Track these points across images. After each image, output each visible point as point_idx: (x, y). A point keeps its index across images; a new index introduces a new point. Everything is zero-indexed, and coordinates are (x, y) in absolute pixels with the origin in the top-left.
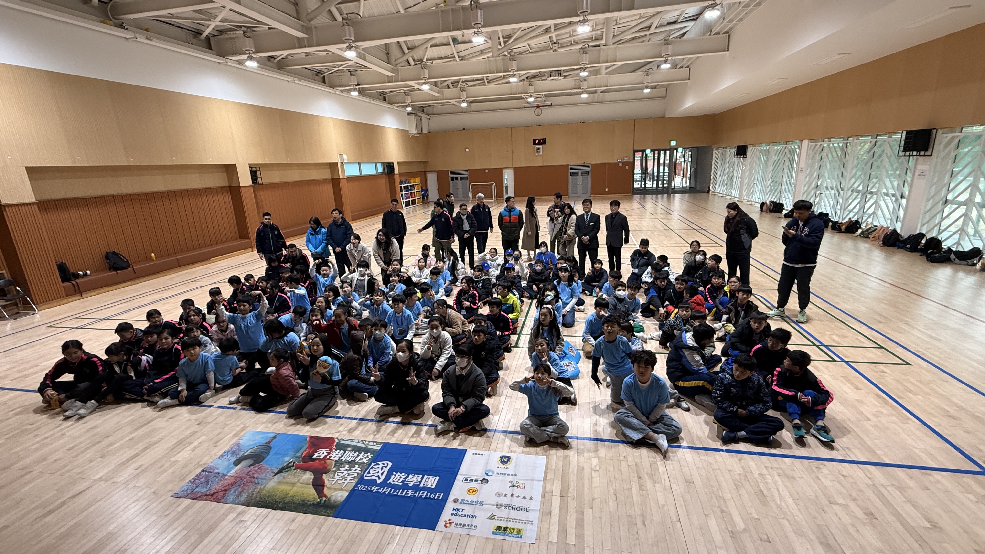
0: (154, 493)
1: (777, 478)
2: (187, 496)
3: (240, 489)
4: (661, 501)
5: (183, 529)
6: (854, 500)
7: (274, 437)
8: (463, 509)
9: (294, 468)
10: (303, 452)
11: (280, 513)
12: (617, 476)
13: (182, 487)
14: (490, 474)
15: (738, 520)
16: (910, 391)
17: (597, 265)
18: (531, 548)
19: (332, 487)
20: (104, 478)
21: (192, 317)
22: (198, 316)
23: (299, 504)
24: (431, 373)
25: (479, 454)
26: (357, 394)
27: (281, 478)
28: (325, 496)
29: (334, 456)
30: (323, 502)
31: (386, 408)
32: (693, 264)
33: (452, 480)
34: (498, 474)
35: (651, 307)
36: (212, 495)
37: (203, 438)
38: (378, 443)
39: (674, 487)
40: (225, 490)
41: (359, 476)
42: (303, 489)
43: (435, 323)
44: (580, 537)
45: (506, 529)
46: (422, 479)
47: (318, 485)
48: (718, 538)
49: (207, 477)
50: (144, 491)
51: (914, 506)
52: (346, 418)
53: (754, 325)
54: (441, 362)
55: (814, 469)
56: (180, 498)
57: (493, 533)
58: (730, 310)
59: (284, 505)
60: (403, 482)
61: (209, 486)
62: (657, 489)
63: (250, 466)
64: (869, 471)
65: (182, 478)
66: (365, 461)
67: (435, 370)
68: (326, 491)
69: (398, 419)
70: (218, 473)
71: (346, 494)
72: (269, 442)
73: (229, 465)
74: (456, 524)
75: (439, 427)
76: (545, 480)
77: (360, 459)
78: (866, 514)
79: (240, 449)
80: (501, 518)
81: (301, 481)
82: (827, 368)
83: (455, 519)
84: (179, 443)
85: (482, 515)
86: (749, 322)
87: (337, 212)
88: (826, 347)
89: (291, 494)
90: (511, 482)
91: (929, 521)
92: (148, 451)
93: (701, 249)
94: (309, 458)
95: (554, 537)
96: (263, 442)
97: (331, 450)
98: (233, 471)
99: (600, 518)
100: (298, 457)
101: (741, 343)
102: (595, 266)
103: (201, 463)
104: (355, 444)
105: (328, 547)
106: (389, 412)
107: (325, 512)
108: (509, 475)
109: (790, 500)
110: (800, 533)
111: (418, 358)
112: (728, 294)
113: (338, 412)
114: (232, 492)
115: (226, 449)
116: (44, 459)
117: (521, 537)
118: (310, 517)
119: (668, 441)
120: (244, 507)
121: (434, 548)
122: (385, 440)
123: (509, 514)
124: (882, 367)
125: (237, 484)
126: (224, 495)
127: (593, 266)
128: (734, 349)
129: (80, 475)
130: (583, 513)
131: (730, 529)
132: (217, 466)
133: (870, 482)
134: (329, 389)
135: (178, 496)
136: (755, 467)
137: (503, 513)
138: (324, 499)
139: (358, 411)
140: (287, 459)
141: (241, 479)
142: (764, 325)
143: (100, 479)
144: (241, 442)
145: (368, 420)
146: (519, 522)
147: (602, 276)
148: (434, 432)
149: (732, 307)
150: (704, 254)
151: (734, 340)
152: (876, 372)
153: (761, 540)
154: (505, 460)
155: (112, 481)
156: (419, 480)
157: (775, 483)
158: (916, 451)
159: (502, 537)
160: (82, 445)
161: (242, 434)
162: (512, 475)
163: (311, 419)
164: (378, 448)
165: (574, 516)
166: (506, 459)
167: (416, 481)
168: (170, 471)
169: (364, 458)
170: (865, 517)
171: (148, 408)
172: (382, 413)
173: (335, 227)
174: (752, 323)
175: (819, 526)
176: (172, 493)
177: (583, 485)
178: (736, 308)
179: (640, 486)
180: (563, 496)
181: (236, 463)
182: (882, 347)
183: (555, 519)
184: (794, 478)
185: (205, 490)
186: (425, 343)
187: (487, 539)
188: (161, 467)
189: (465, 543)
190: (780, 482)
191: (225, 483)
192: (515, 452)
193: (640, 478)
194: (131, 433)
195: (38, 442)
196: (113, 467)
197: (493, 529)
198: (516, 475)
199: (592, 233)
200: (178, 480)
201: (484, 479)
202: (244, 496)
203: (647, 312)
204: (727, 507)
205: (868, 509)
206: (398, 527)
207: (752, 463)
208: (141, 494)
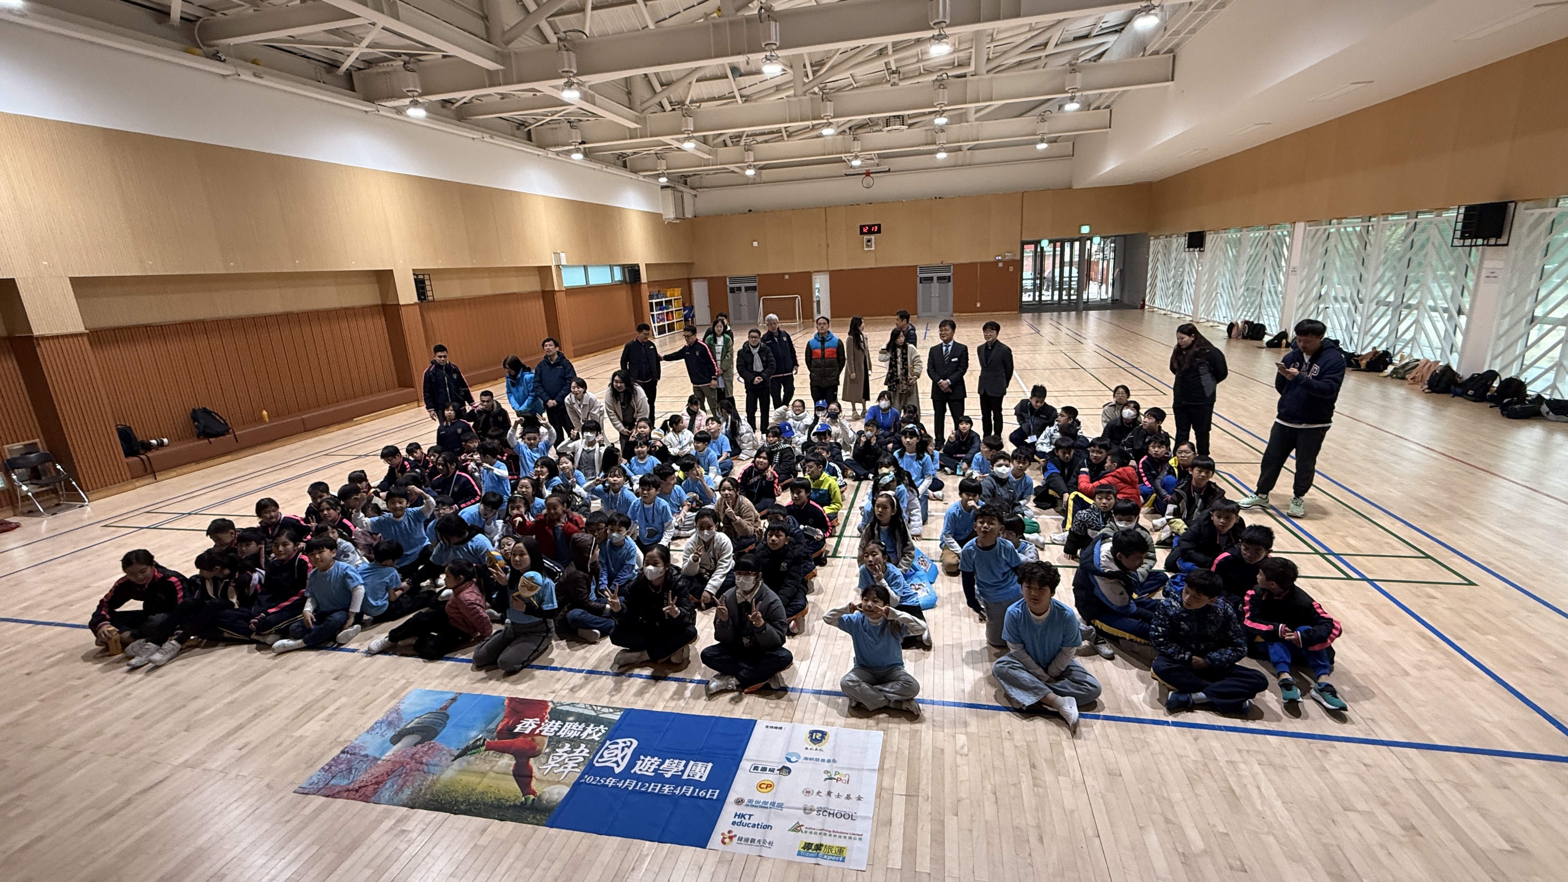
0: (268, 786)
1: (1257, 768)
2: (317, 792)
3: (400, 781)
4: (1069, 803)
5: (313, 843)
6: (1384, 804)
7: (454, 700)
8: (750, 815)
9: (484, 748)
10: (499, 723)
11: (462, 820)
12: (996, 763)
13: (311, 778)
14: (793, 759)
15: (1194, 835)
16: (1475, 627)
17: (963, 426)
18: (860, 877)
19: (545, 778)
20: (189, 763)
21: (326, 512)
22: (335, 510)
23: (492, 805)
24: (699, 598)
25: (776, 728)
26: (582, 632)
27: (465, 764)
28: (534, 793)
29: (546, 729)
30: (530, 802)
31: (629, 655)
32: (1118, 424)
33: (734, 768)
34: (806, 759)
35: (1051, 492)
36: (357, 791)
37: (344, 700)
38: (616, 709)
39: (1089, 781)
40: (377, 783)
41: (587, 762)
42: (499, 782)
43: (706, 519)
44: (938, 860)
45: (819, 847)
46: (686, 766)
47: (523, 775)
48: (1160, 864)
49: (349, 761)
50: (252, 783)
51: (1483, 816)
52: (566, 669)
53: (1217, 521)
54: (715, 581)
55: (1318, 753)
56: (307, 794)
57: (799, 854)
58: (1180, 497)
59: (468, 807)
60: (655, 770)
61: (352, 776)
62: (1062, 784)
63: (415, 745)
64: (1408, 758)
65: (309, 764)
66: (596, 737)
67: (705, 594)
68: (534, 784)
69: (647, 672)
70: (367, 756)
71: (566, 790)
72: (446, 708)
73: (384, 742)
74: (740, 839)
75: (713, 685)
76: (881, 769)
77: (588, 735)
78: (1404, 828)
79: (400, 719)
80: (811, 831)
81: (496, 768)
82: (1337, 590)
83: (738, 831)
84: (307, 708)
85: (781, 824)
86: (1209, 516)
87: (551, 342)
88: (1337, 556)
89: (480, 789)
90: (826, 772)
91: (1509, 839)
92: (257, 721)
93: (1131, 399)
94: (508, 732)
95: (896, 861)
96: (436, 706)
97: (542, 720)
98: (390, 753)
99: (971, 831)
100: (490, 731)
101: (1197, 550)
102: (961, 426)
103: (341, 739)
104: (581, 711)
105: (539, 872)
106: (634, 660)
107: (534, 818)
108: (823, 760)
109: (1278, 804)
110: (1295, 858)
111: (679, 573)
112: (1176, 471)
113: (553, 660)
114: (387, 786)
115: (379, 717)
116: (99, 733)
117: (843, 861)
118: (510, 825)
119: (1079, 708)
120: (406, 809)
121: (706, 875)
122: (627, 703)
123: (823, 824)
124: (1429, 589)
125: (397, 773)
126: (375, 791)
127: (957, 428)
128: (1185, 560)
129: (155, 758)
130: (943, 822)
131: (1180, 850)
132: (366, 745)
133: (1408, 775)
134: (540, 623)
135: (304, 792)
136: (1222, 750)
137: (815, 821)
138: (532, 797)
139: (585, 659)
140: (473, 734)
141: (402, 765)
142: (1234, 521)
143: (186, 765)
144: (402, 707)
145: (600, 673)
146: (840, 837)
147: (972, 443)
148: (704, 692)
149: (1182, 493)
150: (1137, 407)
151: (1185, 545)
152: (1418, 596)
153: (1231, 868)
154: (817, 737)
155: (203, 767)
156: (681, 768)
157: (1254, 776)
158: (1486, 725)
159: (813, 860)
160: (155, 712)
161: (403, 694)
162: (829, 761)
163: (511, 672)
164: (616, 717)
165: (928, 827)
166: (819, 736)
167: (676, 769)
168: (291, 752)
169: (594, 733)
170: (1402, 832)
171: (258, 653)
172: (622, 662)
173: (548, 367)
174: (1215, 518)
175: (1326, 846)
176: (296, 787)
177: (943, 778)
178: (1189, 494)
179: (1034, 778)
180: (911, 795)
181: (395, 740)
182: (1428, 557)
183: (898, 831)
184: (1284, 768)
185: (346, 782)
186: (689, 551)
187: (790, 863)
188: (279, 746)
189: (755, 868)
190: (1261, 775)
191: (377, 771)
192: (833, 725)
193: (1033, 766)
194: (231, 692)
195: (89, 706)
196: (204, 745)
197: (799, 846)
198: (834, 761)
199: (956, 375)
200: (304, 766)
201: (784, 767)
202: (407, 792)
203: (1045, 500)
204: (1175, 814)
205: (1408, 820)
206: (647, 843)
207: (1215, 744)
208: (248, 787)
